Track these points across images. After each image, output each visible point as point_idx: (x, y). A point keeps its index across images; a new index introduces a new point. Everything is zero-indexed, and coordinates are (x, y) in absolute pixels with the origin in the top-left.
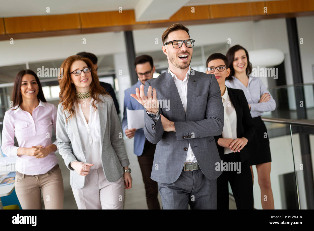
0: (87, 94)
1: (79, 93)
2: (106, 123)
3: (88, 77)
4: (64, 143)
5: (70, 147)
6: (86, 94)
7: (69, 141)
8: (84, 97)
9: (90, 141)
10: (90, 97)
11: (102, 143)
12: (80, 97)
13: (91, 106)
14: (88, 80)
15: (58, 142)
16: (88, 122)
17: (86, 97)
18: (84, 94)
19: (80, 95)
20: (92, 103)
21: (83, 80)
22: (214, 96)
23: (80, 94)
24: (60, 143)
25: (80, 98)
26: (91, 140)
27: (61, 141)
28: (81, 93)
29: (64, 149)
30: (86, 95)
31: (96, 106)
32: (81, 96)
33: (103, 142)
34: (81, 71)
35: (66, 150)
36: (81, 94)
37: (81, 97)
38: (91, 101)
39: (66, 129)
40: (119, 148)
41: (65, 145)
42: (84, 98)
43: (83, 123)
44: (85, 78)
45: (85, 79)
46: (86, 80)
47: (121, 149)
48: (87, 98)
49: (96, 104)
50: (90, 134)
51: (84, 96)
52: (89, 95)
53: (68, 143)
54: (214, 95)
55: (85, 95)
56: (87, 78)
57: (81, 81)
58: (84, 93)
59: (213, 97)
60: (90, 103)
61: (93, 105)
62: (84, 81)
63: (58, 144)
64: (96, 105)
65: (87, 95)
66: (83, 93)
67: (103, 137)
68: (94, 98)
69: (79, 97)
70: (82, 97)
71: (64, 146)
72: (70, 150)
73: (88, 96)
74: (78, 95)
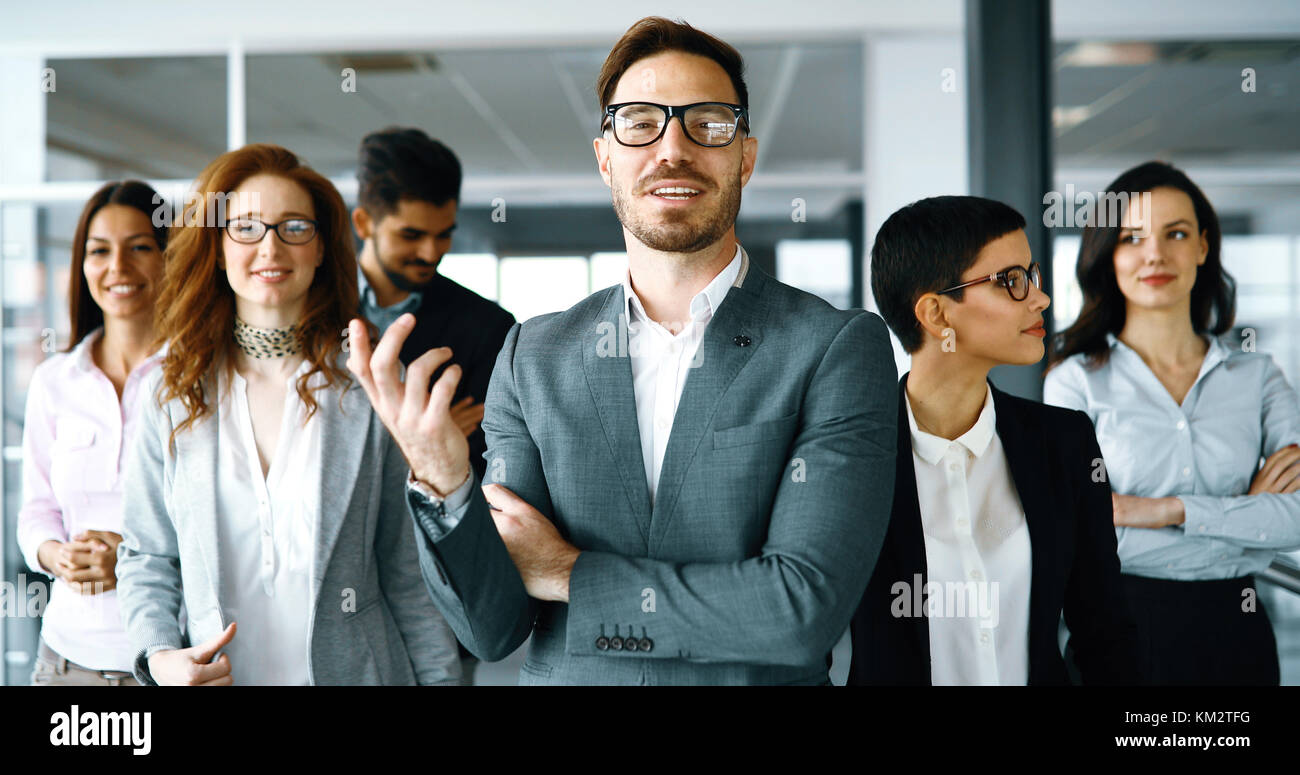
0: (280, 337)
1: (246, 326)
2: (350, 488)
3: (292, 262)
4: (147, 558)
5: (170, 581)
6: (277, 335)
7: (173, 554)
8: (266, 351)
9: (263, 561)
10: (293, 353)
11: (315, 583)
12: (248, 346)
13: (296, 395)
14: (291, 274)
15: (123, 548)
16: (266, 470)
17: (278, 352)
18: (268, 334)
19: (247, 335)
20: (301, 382)
21: (263, 270)
22: (824, 435)
23: (247, 330)
24: (133, 553)
25: (248, 353)
26: (272, 560)
27: (136, 548)
28: (255, 327)
29: (137, 584)
30: (277, 339)
31: (317, 398)
32: (254, 341)
33: (322, 577)
34: (264, 228)
35: (147, 591)
36: (255, 331)
37: (253, 348)
38: (299, 374)
39: (165, 491)
40: (418, 619)
41: (149, 566)
42: (264, 355)
43: (242, 475)
44: (275, 265)
45: (273, 270)
46: (278, 274)
47: (428, 623)
48: (279, 355)
49: (322, 387)
50: (269, 531)
51: (266, 343)
52: (293, 344)
53: (166, 562)
54: (823, 431)
55: (272, 338)
56: (286, 265)
57: (252, 273)
58: (267, 330)
59: (815, 441)
60: (290, 383)
61: (305, 393)
62: (267, 278)
63: (122, 554)
64: (317, 392)
65: (282, 340)
66: (262, 331)
67: (328, 555)
68: (312, 359)
69: (245, 348)
70: (259, 349)
71: (143, 573)
72: (169, 594)
73: (287, 346)
74: (240, 336)
